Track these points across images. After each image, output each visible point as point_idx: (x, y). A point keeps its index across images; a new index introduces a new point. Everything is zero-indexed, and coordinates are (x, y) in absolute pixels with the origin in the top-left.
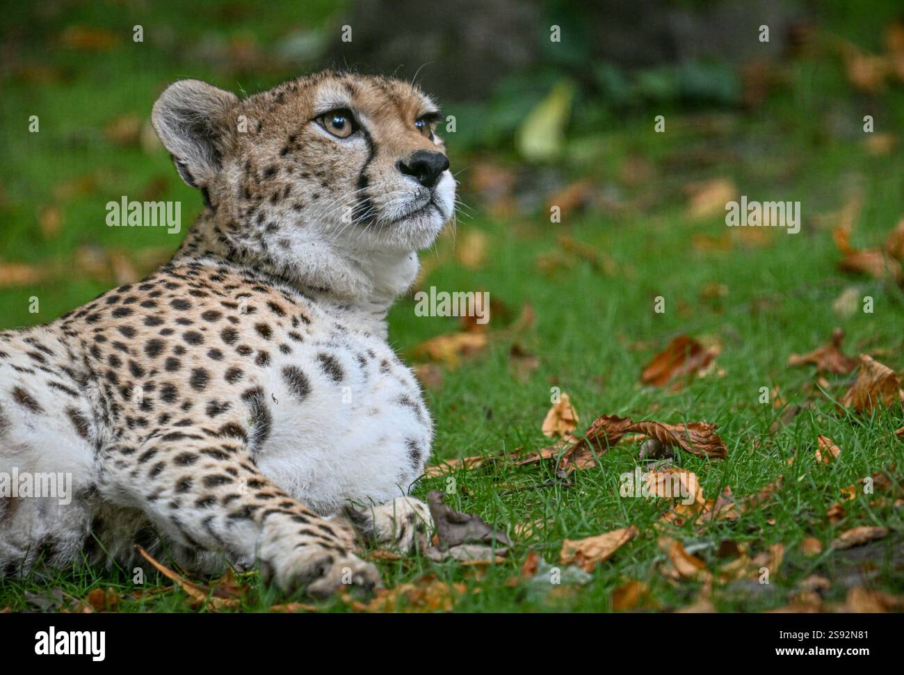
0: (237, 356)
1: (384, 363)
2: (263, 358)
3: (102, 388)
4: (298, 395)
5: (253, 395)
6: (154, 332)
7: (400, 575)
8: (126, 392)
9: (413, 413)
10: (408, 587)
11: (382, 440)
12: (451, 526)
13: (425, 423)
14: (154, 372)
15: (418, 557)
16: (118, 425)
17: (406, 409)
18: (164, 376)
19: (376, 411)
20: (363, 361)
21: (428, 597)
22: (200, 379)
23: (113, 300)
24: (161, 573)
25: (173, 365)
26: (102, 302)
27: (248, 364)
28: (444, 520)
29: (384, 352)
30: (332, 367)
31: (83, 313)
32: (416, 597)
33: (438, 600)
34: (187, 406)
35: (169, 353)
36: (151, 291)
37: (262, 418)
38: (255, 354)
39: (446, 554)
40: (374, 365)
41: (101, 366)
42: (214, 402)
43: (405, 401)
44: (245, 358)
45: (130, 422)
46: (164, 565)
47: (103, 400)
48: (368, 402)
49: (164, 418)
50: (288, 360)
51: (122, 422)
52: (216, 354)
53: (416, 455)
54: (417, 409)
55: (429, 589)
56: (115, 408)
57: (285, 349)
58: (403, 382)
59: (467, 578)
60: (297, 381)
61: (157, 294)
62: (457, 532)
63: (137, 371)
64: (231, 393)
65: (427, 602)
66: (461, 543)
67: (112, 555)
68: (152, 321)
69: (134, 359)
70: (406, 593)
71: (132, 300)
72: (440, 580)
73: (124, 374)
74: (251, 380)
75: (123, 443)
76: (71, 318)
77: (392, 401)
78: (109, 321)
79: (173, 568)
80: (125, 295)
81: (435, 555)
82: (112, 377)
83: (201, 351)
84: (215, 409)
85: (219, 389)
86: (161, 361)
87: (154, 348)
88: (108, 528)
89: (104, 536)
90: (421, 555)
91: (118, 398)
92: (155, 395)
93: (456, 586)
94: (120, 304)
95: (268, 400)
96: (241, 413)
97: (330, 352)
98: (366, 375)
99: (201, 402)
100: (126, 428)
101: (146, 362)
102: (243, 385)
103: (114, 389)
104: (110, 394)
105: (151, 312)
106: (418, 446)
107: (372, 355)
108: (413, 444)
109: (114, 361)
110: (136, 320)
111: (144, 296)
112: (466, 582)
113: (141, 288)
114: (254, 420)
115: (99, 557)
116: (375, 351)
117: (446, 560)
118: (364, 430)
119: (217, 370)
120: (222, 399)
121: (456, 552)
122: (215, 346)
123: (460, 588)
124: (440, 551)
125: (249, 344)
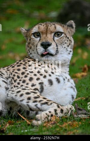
0: (40, 76)
1: (68, 80)
2: (45, 77)
3: (11, 80)
4: (50, 85)
5: (41, 84)
6: (24, 70)
7: (68, 120)
8: (15, 81)
9: (73, 90)
10: (70, 122)
11: (67, 95)
12: (79, 111)
13: (75, 92)
14: (22, 78)
15: (72, 116)
16: (12, 86)
17: (72, 89)
18: (24, 79)
19: (66, 89)
20: (64, 80)
21: (74, 124)
22: (31, 79)
23: (18, 63)
24: (22, 118)
25: (26, 77)
26: (15, 64)
27: (41, 78)
28: (78, 109)
29: (69, 77)
30: (58, 81)
31: (11, 66)
32: (71, 124)
33: (76, 125)
34: (27, 84)
35: (26, 74)
36: (25, 62)
37: (42, 88)
38: (43, 76)
39: (78, 116)
40: (66, 80)
41: (12, 76)
42: (33, 84)
43: (72, 87)
44: (41, 76)
45: (15, 86)
46: (23, 116)
47: (10, 82)
48: (64, 87)
49: (22, 86)
50: (50, 78)
51: (13, 86)
52: (35, 75)
53: (73, 98)
54: (74, 89)
55: (74, 123)
56: (12, 83)
57: (50, 75)
58: (72, 84)
59: (82, 121)
60: (51, 82)
61: (26, 63)
62: (80, 112)
63: (18, 77)
64: (37, 83)
65: (74, 125)
66: (81, 114)
67: (13, 114)
68: (24, 68)
69: (18, 75)
70: (69, 124)
71: (21, 64)
72: (76, 121)
73: (16, 78)
74: (41, 81)
75: (12, 90)
76: (9, 67)
77: (69, 87)
78: (16, 67)
79: (24, 117)
80: (20, 62)
81: (76, 116)
82: (13, 78)
83: (32, 74)
84: (33, 85)
85: (35, 81)
86: (24, 76)
87: (23, 73)
88: (13, 109)
89: (12, 111)
90: (73, 116)
91: (13, 82)
92: (21, 82)
93: (79, 123)
94: (19, 64)
95: (44, 85)
96: (38, 87)
97: (58, 77)
98: (64, 82)
99: (30, 84)
100: (14, 87)
101: (21, 76)
102: (40, 81)
103: (13, 80)
104: (12, 81)
105: (24, 66)
106: (74, 96)
107: (66, 78)
108: (72, 96)
109: (14, 75)
110: (21, 67)
111: (24, 63)
112: (81, 122)
113: (23, 61)
114: (40, 89)
115: (11, 115)
116: (67, 77)
117: (78, 117)
118: (63, 93)
119: (35, 78)
120: (35, 84)
121: (80, 116)
122: (35, 74)
123: (80, 123)
124: (77, 115)
125: (42, 73)
